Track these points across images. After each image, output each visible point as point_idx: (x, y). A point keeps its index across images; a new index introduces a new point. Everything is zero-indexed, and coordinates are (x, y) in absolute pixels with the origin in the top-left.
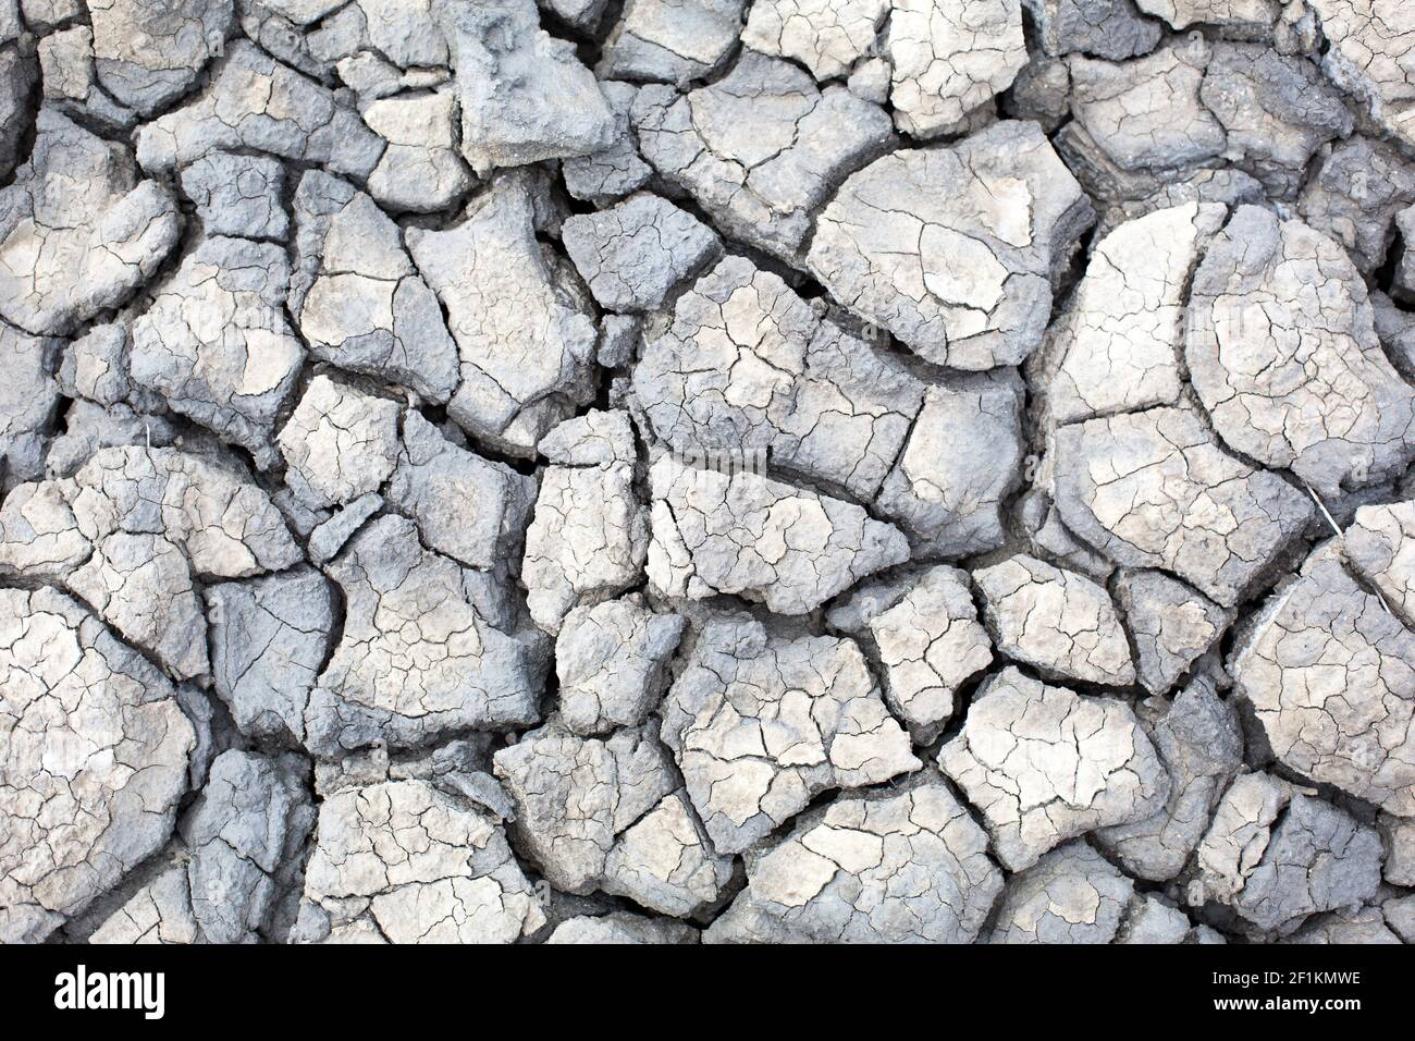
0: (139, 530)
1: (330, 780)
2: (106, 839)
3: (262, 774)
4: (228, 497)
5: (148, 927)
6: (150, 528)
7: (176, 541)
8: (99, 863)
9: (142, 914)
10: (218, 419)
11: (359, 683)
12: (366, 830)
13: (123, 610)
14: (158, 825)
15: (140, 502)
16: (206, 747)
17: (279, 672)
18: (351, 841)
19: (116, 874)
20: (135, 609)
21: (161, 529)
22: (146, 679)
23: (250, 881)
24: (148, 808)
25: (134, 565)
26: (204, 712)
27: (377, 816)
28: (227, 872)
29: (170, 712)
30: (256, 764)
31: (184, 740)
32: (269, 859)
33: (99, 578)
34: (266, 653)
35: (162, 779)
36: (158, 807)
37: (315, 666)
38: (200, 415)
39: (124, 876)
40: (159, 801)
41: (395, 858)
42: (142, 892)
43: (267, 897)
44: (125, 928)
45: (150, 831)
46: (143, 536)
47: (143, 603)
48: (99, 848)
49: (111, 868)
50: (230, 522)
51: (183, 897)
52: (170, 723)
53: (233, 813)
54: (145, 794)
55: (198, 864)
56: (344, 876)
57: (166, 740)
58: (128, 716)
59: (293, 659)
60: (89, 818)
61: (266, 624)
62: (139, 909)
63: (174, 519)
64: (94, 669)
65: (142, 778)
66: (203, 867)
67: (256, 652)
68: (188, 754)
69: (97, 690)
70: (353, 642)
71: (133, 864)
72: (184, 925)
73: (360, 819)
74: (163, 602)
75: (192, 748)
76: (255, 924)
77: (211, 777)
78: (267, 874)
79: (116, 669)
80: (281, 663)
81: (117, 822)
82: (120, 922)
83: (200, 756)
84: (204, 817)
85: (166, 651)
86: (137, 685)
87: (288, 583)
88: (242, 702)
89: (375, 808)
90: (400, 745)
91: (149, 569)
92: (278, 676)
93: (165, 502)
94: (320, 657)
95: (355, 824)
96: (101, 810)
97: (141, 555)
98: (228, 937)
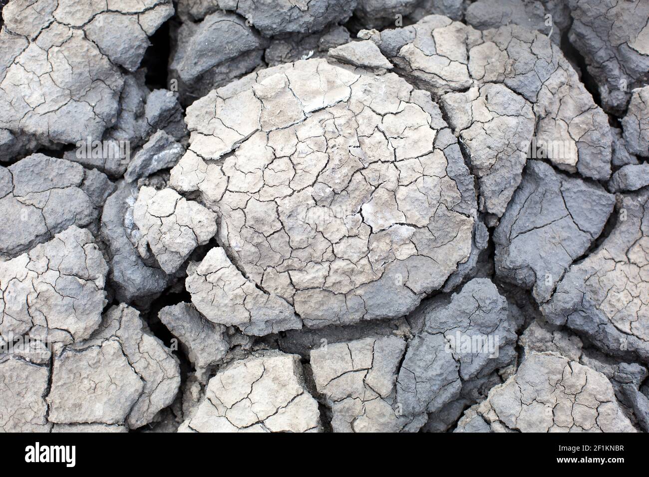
0: (520, 91)
1: (541, 340)
2: (368, 288)
3: (503, 309)
4: (587, 107)
5: (359, 367)
6: (527, 94)
7: (537, 114)
8: (352, 302)
9: (360, 356)
10: (602, 53)
11: (597, 286)
12: (558, 391)
13: (481, 138)
14: (409, 301)
15: (533, 73)
16: (470, 267)
17: (549, 246)
18: (543, 393)
19: (357, 317)
20: (490, 141)
21: (534, 99)
22: (466, 195)
23: (450, 378)
24: (408, 284)
25: (505, 112)
26: (483, 244)
27: (571, 386)
28: (440, 362)
29: (466, 227)
30: (502, 300)
31: (461, 253)
32: (470, 370)
33: (468, 106)
34: (546, 228)
35: (430, 271)
36: (417, 288)
37: (575, 257)
38: (593, 43)
39: (363, 321)
40: (419, 284)
41: (563, 422)
42: (369, 340)
43: (453, 396)
44: (343, 359)
45: (400, 301)
46: (520, 97)
47: (497, 142)
48: (360, 292)
49: (357, 311)
50: (577, 125)
51: (396, 362)
52: (459, 235)
53: (465, 324)
54: (412, 273)
55: (421, 344)
56: (523, 414)
57: (448, 245)
58: (440, 212)
59: (563, 243)
60: (368, 267)
61: (556, 208)
62: (360, 351)
63: (545, 98)
64: (435, 166)
65: (417, 262)
66: (424, 348)
67: (539, 223)
68: (458, 264)
69: (430, 182)
70: (608, 256)
71: (373, 317)
72: (386, 382)
73: (560, 382)
74: (509, 150)
75: (463, 261)
76: (433, 409)
77: (464, 289)
78: (462, 380)
79: (452, 175)
80: (554, 241)
81: (382, 282)
82: (341, 353)
83: (464, 270)
84: (440, 314)
85: (489, 183)
86: (459, 195)
87: (591, 190)
88: (516, 251)
89: (574, 380)
90: (599, 344)
91: (513, 121)
92: (547, 248)
93: (547, 83)
94: (581, 252)
95: (553, 383)
96: (379, 266)
97: (513, 108)
98: (413, 408)
